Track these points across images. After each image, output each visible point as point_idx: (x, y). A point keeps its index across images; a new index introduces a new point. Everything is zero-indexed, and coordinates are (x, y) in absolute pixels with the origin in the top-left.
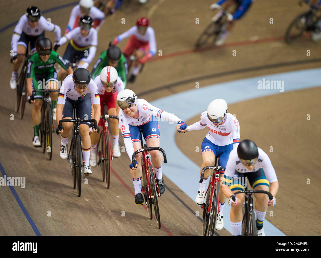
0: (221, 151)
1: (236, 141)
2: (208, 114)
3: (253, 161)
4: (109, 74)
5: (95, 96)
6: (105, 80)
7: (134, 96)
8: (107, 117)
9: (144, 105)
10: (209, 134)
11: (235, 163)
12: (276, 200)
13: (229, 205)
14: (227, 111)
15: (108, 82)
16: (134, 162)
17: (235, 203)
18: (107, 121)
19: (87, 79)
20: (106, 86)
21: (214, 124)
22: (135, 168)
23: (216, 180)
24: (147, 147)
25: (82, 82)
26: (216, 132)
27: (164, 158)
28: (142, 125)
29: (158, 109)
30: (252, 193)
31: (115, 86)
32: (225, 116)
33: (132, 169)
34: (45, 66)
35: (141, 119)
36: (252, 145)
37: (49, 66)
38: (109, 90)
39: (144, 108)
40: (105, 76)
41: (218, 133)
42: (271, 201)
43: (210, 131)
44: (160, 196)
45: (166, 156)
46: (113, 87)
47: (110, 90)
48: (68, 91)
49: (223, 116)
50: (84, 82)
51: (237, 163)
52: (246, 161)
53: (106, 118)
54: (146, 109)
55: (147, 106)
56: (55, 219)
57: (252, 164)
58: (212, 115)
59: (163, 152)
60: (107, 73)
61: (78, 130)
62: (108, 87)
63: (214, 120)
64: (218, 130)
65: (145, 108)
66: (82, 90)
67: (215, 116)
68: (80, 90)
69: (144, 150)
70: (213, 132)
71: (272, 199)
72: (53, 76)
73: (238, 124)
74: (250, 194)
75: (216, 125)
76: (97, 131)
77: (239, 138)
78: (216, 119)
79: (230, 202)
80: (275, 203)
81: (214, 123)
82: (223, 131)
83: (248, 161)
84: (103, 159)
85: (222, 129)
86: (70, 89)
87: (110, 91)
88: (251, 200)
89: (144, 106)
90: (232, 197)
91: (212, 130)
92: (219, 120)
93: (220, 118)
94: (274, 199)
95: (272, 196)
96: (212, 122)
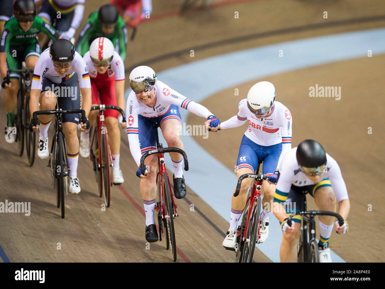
0: (265, 153)
1: (286, 140)
2: (248, 102)
3: (319, 169)
4: (101, 47)
5: (83, 77)
6: (96, 57)
7: (155, 76)
8: (102, 107)
9: (164, 89)
10: (250, 130)
11: (293, 173)
12: (348, 225)
13: (283, 231)
14: (274, 99)
15: (101, 60)
16: (143, 168)
17: (291, 229)
18: (102, 113)
19: (70, 54)
20: (98, 65)
21: (256, 117)
22: (144, 176)
23: (257, 193)
24: (162, 148)
25: (63, 58)
26: (259, 127)
27: (185, 163)
28: (157, 116)
29: (185, 98)
30: (314, 215)
31: (110, 65)
32: (273, 105)
33: (140, 177)
34: (25, 36)
35: (158, 108)
36: (317, 147)
37: (30, 36)
38: (102, 70)
39: (164, 93)
40: (96, 51)
41: (262, 129)
42: (341, 227)
43: (251, 126)
44: (177, 216)
45: (187, 161)
46: (108, 67)
47: (104, 70)
48: (45, 71)
49: (268, 105)
50: (65, 58)
51: (296, 172)
52: (309, 169)
53: (101, 109)
54: (168, 95)
55: (169, 91)
56: (24, 233)
57: (317, 173)
58: (254, 104)
59: (183, 155)
60: (98, 46)
61: (60, 126)
62: (100, 66)
63: (257, 110)
64: (262, 124)
65: (167, 93)
66: (63, 70)
67: (257, 105)
68: (61, 70)
69: (157, 151)
70: (255, 127)
71: (343, 223)
72: (35, 49)
73: (289, 116)
74: (312, 216)
75: (259, 118)
76: (87, 126)
77: (291, 136)
78: (259, 110)
79: (284, 227)
80: (347, 229)
81: (256, 115)
82: (269, 127)
83: (312, 169)
84: (99, 166)
85: (268, 123)
86: (47, 69)
87: (103, 72)
88: (313, 225)
89: (165, 91)
90: (287, 221)
91: (253, 125)
92: (263, 112)
93: (265, 108)
94: (345, 225)
95: (343, 220)
96: (254, 113)
